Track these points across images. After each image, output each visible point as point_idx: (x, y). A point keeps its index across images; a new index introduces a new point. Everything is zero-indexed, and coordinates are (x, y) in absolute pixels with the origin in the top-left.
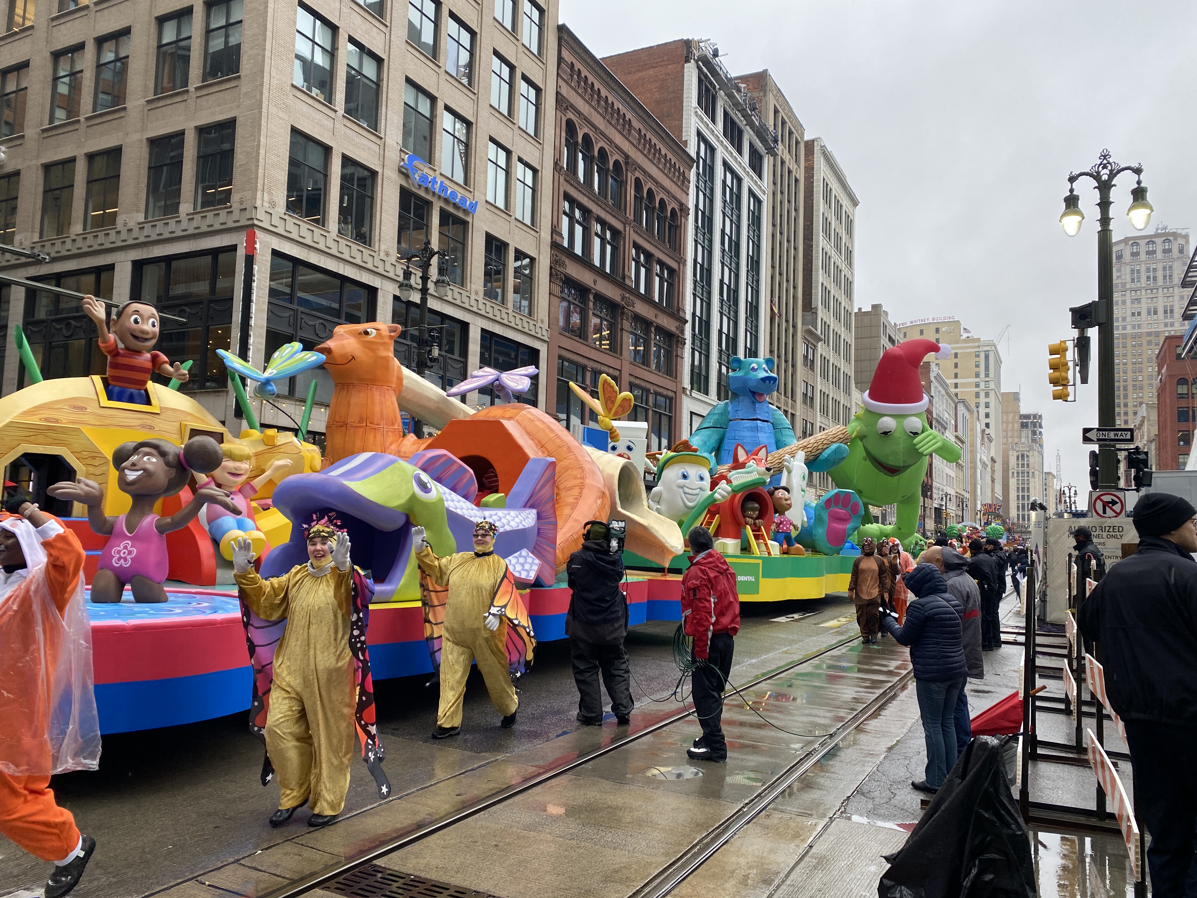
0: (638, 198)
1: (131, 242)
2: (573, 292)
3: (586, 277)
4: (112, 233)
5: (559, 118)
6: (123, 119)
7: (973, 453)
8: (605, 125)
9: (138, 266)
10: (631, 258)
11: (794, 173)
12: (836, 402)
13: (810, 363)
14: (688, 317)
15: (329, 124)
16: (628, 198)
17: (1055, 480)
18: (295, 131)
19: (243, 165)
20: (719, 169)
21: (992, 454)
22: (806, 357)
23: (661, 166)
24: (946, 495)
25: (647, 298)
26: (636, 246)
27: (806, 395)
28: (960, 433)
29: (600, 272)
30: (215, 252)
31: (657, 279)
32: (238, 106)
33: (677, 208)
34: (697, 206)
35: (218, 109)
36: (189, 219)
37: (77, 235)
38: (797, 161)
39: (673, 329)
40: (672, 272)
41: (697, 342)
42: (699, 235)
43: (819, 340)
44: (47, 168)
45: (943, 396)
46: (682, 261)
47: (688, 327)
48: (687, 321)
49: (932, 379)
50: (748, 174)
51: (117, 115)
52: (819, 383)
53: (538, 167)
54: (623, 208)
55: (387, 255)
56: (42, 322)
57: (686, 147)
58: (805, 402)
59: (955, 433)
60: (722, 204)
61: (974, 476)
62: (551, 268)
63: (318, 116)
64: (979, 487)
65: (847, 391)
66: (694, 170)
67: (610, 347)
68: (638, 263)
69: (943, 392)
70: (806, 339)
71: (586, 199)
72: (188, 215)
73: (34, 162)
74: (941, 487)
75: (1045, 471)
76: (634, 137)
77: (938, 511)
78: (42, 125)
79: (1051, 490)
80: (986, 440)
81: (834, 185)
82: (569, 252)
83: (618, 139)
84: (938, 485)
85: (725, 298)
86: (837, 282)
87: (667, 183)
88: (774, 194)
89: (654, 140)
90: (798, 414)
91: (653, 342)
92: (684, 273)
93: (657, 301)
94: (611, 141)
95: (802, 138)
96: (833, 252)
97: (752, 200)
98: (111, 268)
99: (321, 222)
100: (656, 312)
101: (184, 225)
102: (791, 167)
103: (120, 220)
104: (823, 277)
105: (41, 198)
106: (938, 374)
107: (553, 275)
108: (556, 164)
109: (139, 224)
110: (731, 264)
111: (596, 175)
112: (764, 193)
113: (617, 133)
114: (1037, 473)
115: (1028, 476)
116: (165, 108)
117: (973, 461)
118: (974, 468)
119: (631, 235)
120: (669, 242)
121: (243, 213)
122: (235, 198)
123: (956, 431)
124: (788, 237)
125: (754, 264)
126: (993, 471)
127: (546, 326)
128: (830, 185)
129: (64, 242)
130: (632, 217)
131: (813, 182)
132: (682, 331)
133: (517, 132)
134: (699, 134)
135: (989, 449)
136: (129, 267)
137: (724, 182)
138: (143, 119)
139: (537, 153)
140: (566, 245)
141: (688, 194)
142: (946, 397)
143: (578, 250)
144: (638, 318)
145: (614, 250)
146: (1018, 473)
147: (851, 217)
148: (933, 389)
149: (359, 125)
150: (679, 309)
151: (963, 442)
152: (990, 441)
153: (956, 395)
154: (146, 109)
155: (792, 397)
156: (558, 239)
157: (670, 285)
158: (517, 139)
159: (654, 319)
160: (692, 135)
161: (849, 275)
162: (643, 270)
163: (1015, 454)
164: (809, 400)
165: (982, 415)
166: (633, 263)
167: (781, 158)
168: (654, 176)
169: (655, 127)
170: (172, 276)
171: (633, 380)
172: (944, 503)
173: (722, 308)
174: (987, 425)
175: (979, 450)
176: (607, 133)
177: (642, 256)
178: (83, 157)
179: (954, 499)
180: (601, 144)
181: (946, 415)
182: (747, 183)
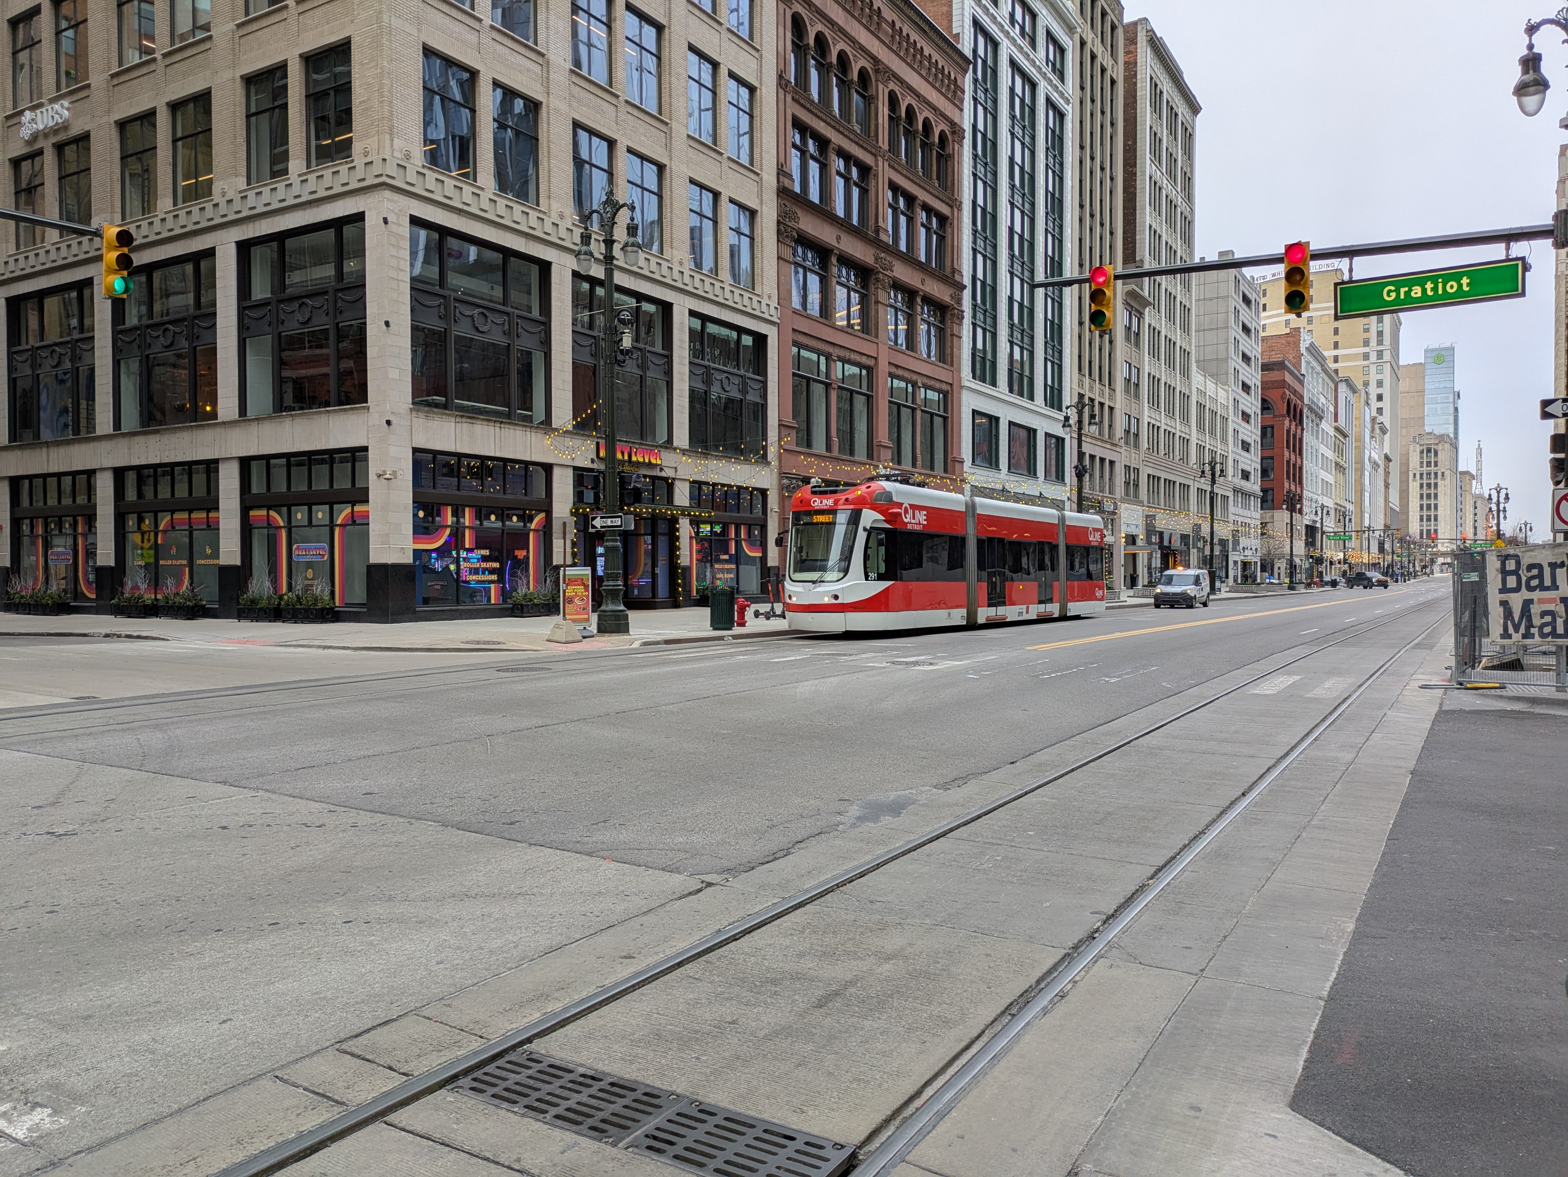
0: (893, 120)
1: (232, 217)
2: (810, 255)
3: (826, 234)
4: (209, 206)
5: (781, 11)
6: (210, 52)
7: (1360, 449)
8: (846, 18)
9: (244, 248)
10: (886, 204)
11: (1109, 72)
12: (1170, 388)
13: (1133, 337)
14: (967, 281)
15: (472, 37)
16: (880, 121)
17: (1474, 482)
18: (428, 52)
19: (363, 102)
20: (1005, 72)
21: (1387, 450)
22: (1128, 329)
23: (924, 73)
24: (1323, 507)
25: (909, 258)
26: (894, 188)
27: (1129, 380)
28: (1342, 423)
29: (844, 224)
30: (338, 224)
31: (923, 231)
32: (352, 21)
33: (947, 129)
34: (975, 127)
35: (326, 27)
36: (302, 181)
37: (166, 213)
38: (1113, 55)
39: (947, 299)
40: (943, 220)
41: (980, 316)
42: (979, 166)
43: (1146, 304)
44: (122, 125)
45: (1318, 374)
46: (955, 204)
47: (967, 294)
48: (965, 287)
49: (1303, 350)
50: (1044, 76)
51: (201, 48)
52: (1146, 363)
53: (755, 83)
54: (872, 134)
55: (562, 217)
56: (135, 328)
57: (958, 43)
58: (1127, 391)
59: (1334, 424)
60: (1009, 122)
61: (1360, 482)
62: (779, 222)
63: (457, 28)
64: (1367, 495)
65: (1186, 373)
66: (969, 75)
67: (863, 328)
68: (895, 209)
69: (1319, 369)
70: (1128, 304)
71: (822, 124)
72: (300, 175)
73: (105, 120)
74: (1315, 497)
75: (1460, 469)
76: (886, 33)
77: (1311, 530)
78: (110, 69)
79: (1468, 495)
80: (1378, 431)
81: (1166, 86)
82: (802, 200)
83: (864, 38)
84: (1310, 495)
85: (1017, 253)
86: (1171, 222)
87: (933, 96)
88: (1081, 103)
89: (914, 36)
90: (1118, 406)
91: (919, 318)
92: (960, 220)
93: (923, 260)
94: (853, 41)
95: (1121, 19)
96: (1165, 181)
97: (1051, 113)
98: (210, 253)
99: (470, 176)
100: (922, 276)
101: (296, 189)
102: (1105, 64)
103: (216, 189)
104: (1151, 216)
105: (119, 167)
106: (1312, 344)
107: (783, 231)
108: (780, 77)
109: (240, 192)
110: (1023, 205)
111: (835, 90)
112: (1068, 102)
113: (862, 28)
114: (1447, 473)
115: (1436, 477)
116: (260, 33)
117: (1360, 462)
118: (1361, 470)
119: (884, 172)
120: (938, 179)
121: (369, 167)
122: (357, 148)
123: (1336, 420)
124: (1102, 163)
125: (1056, 204)
126: (1387, 473)
127: (774, 303)
128: (1160, 86)
129: (151, 223)
130: (886, 147)
131: (1135, 84)
132: (959, 301)
133: (726, 35)
134: (976, 23)
135: (1382, 443)
136: (232, 250)
137: (1012, 90)
138: (233, 50)
139: (754, 64)
140: (797, 189)
141: (962, 110)
142: (1323, 375)
143: (814, 196)
144: (897, 286)
145: (864, 192)
146: (1422, 475)
147: (1190, 129)
148: (1303, 365)
149: (513, 39)
150: (954, 271)
151: (1345, 436)
152: (1384, 431)
153: (1336, 371)
154: (237, 36)
155: (1110, 384)
156: (786, 182)
157: (941, 239)
158: (726, 44)
159: (921, 287)
160: (966, 26)
161: (1187, 213)
162: (903, 220)
163: (1418, 449)
164: (1132, 387)
165: (1373, 398)
166: (890, 211)
167: (1092, 51)
168: (915, 86)
169: (914, 17)
170: (287, 259)
171: (893, 370)
172: (1318, 519)
173: (1012, 266)
174: (1380, 411)
175: (1367, 445)
176: (848, 30)
177: (901, 200)
178: (165, 108)
179: (1332, 513)
180: (841, 46)
181: (1323, 400)
182: (1043, 88)
